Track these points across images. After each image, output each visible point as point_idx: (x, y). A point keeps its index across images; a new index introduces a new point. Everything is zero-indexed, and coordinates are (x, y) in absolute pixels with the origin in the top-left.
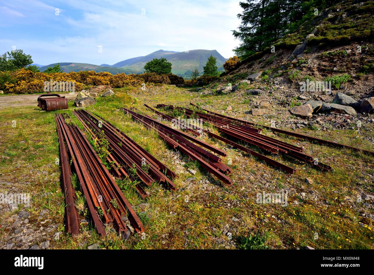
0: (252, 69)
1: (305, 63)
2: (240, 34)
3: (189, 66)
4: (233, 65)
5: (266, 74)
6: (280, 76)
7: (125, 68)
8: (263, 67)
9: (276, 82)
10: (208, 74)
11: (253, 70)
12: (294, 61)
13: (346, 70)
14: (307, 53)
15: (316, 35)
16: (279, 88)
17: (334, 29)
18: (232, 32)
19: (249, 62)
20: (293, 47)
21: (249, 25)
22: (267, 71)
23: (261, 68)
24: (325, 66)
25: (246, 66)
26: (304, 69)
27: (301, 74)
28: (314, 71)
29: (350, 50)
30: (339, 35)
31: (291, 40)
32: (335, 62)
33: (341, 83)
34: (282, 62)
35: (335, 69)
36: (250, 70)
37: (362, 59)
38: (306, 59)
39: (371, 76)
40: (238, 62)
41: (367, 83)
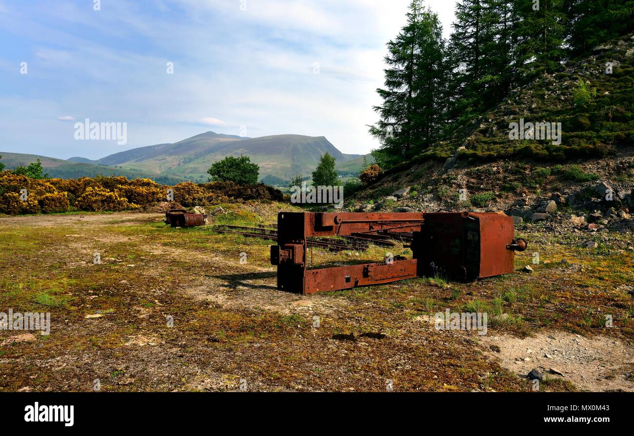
1: (455, 179)
2: (381, 131)
3: (270, 166)
4: (372, 177)
5: (415, 190)
6: (430, 193)
7: (127, 166)
8: (412, 181)
9: (425, 199)
11: (399, 184)
12: (444, 176)
13: (491, 188)
14: (457, 168)
15: (467, 147)
16: (428, 206)
17: (485, 142)
18: (370, 128)
19: (394, 174)
20: (443, 160)
22: (416, 186)
23: (409, 182)
24: (473, 183)
25: (390, 179)
26: (454, 185)
27: (451, 191)
29: (496, 168)
31: (442, 150)
32: (482, 180)
33: (486, 201)
34: (432, 177)
35: (482, 186)
36: (395, 184)
37: (505, 177)
38: (456, 175)
39: (510, 194)
40: (379, 173)
41: (507, 201)
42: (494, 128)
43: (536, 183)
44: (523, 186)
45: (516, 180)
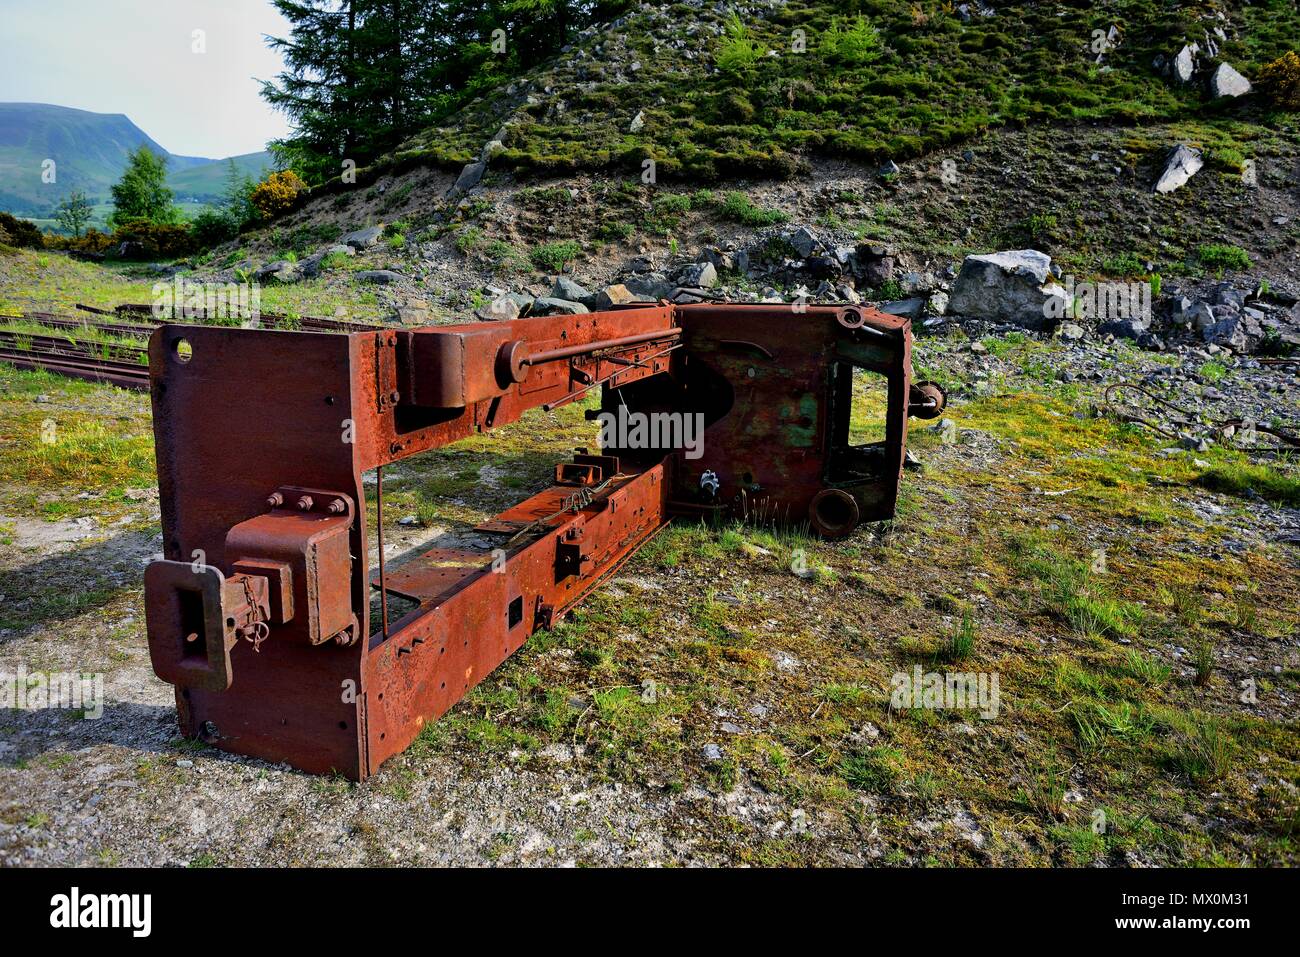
0: (349, 213)
1: (488, 210)
4: (284, 200)
5: (397, 231)
6: (435, 239)
8: (382, 213)
9: (426, 254)
11: (352, 216)
12: (464, 204)
13: (570, 233)
14: (489, 186)
15: (505, 143)
16: (436, 268)
17: (543, 135)
19: (338, 194)
20: (453, 168)
22: (396, 223)
23: (376, 214)
24: (531, 221)
25: (327, 205)
26: (488, 224)
27: (483, 236)
28: (509, 232)
29: (576, 191)
30: (554, 153)
31: (448, 147)
33: (565, 260)
34: (434, 204)
35: (551, 229)
36: (342, 217)
37: (598, 211)
38: (490, 202)
39: (614, 247)
40: (299, 192)
41: (609, 262)
42: (560, 106)
43: (665, 225)
44: (639, 230)
45: (621, 218)
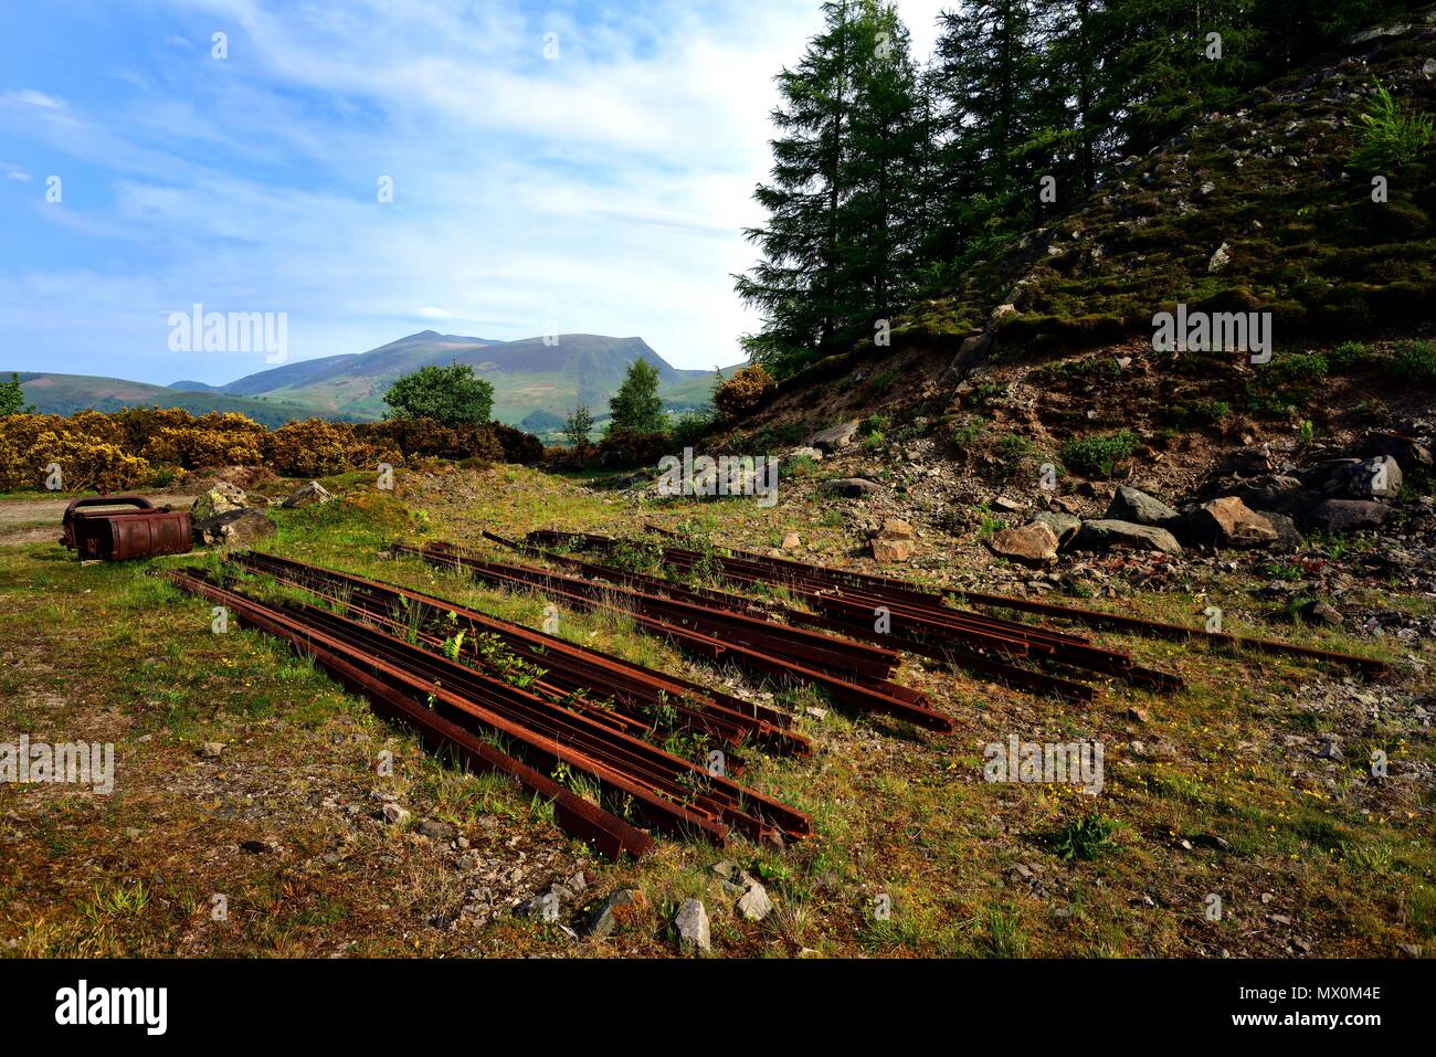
0: (819, 409)
1: (996, 394)
2: (762, 289)
3: (540, 394)
4: (748, 398)
5: (875, 428)
6: (923, 436)
7: (277, 396)
8: (859, 406)
9: (912, 455)
10: (626, 424)
11: (822, 413)
12: (963, 387)
13: (1122, 419)
14: (999, 364)
15: (1018, 307)
16: (925, 474)
17: (1074, 291)
18: (735, 282)
19: (806, 389)
20: (953, 343)
21: (790, 263)
22: (874, 418)
23: (849, 408)
24: (1059, 405)
25: (794, 401)
26: (998, 413)
27: (991, 429)
28: (1028, 421)
29: (1128, 360)
30: (1090, 313)
31: (943, 319)
32: (1090, 395)
33: (1117, 459)
34: (923, 391)
35: (1090, 414)
36: (811, 415)
37: (1165, 387)
38: (999, 384)
39: (1196, 439)
40: (765, 388)
41: (1189, 460)
42: (1096, 253)
43: (1286, 400)
44: (1237, 410)
45: (1203, 393)
